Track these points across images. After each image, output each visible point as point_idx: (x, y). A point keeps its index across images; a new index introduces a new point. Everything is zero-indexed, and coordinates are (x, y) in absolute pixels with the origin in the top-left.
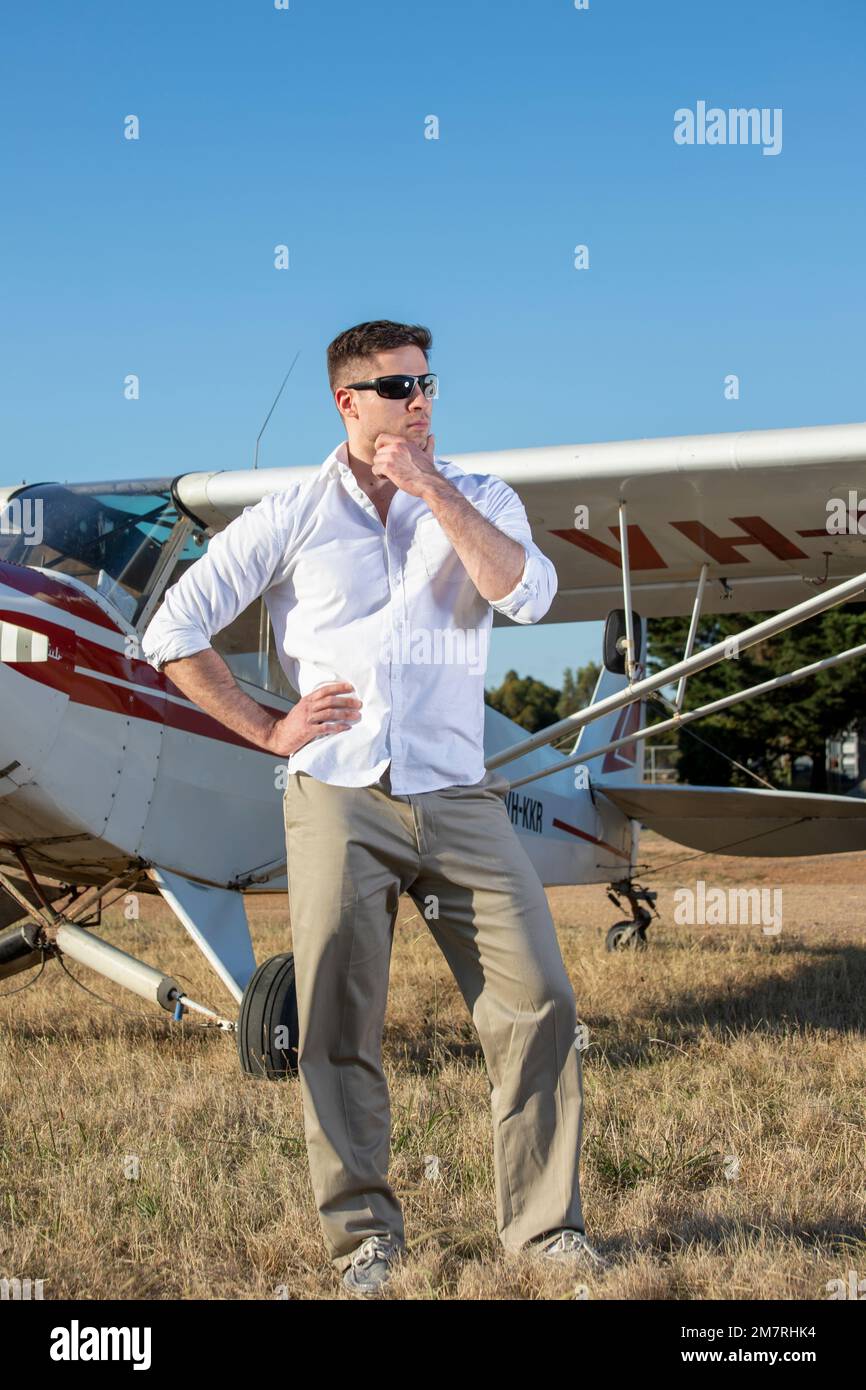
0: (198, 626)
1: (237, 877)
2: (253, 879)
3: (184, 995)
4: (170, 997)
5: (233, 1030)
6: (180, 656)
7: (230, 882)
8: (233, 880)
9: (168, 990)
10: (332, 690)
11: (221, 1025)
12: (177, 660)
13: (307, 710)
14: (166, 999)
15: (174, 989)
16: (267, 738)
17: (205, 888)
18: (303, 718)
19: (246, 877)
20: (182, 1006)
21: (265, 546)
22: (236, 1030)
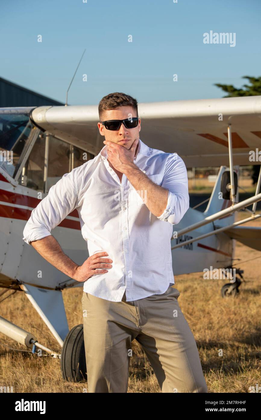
0: (43, 227)
1: (60, 284)
2: (66, 285)
3: (37, 341)
4: (30, 342)
5: (59, 358)
6: (36, 240)
7: (56, 287)
8: (58, 285)
9: (30, 339)
10: (100, 255)
11: (53, 356)
12: (35, 241)
13: (89, 263)
14: (29, 343)
15: (32, 339)
16: (73, 275)
17: (45, 291)
18: (88, 267)
19: (64, 284)
20: (36, 346)
21: (70, 192)
22: (60, 358)
